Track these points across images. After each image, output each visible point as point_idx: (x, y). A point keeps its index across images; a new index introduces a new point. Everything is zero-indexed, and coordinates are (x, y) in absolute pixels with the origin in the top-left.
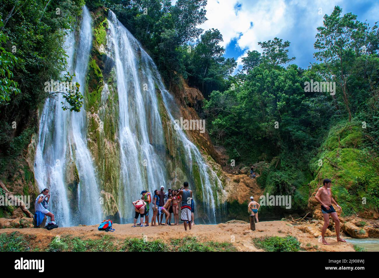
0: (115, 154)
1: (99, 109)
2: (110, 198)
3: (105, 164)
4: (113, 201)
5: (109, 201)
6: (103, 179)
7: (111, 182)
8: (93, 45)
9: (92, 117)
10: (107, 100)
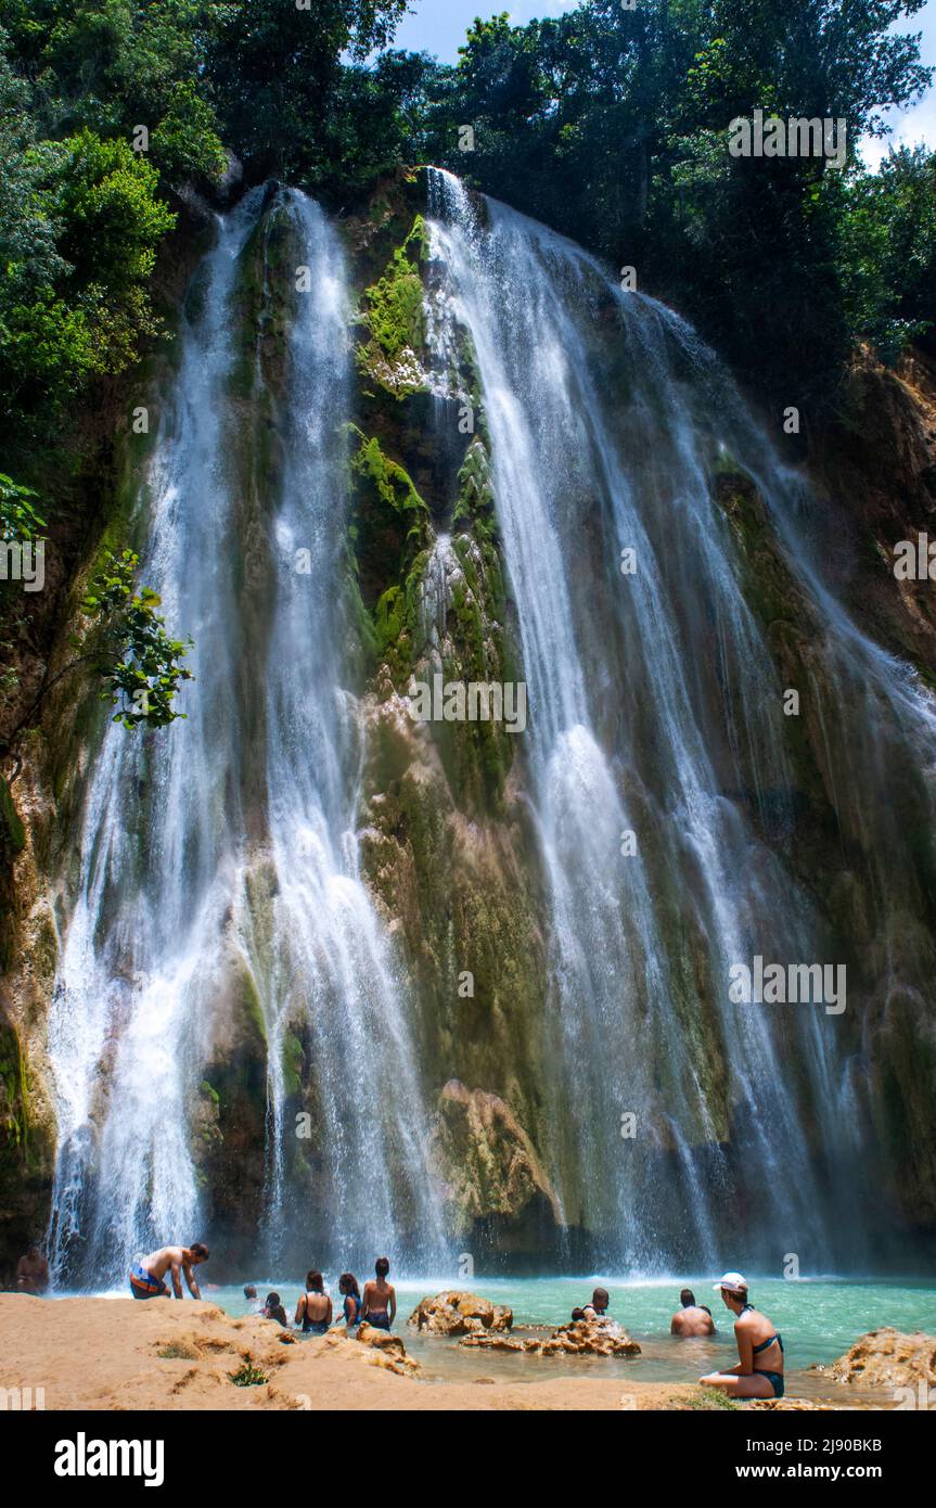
0: (512, 884)
1: (413, 671)
2: (489, 1120)
3: (458, 944)
4: (510, 1136)
5: (483, 1136)
6: (453, 1022)
7: (493, 1037)
8: (362, 368)
9: (383, 718)
10: (451, 613)
